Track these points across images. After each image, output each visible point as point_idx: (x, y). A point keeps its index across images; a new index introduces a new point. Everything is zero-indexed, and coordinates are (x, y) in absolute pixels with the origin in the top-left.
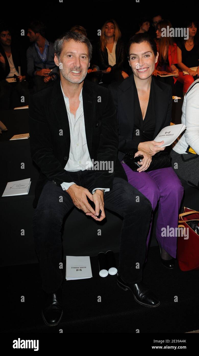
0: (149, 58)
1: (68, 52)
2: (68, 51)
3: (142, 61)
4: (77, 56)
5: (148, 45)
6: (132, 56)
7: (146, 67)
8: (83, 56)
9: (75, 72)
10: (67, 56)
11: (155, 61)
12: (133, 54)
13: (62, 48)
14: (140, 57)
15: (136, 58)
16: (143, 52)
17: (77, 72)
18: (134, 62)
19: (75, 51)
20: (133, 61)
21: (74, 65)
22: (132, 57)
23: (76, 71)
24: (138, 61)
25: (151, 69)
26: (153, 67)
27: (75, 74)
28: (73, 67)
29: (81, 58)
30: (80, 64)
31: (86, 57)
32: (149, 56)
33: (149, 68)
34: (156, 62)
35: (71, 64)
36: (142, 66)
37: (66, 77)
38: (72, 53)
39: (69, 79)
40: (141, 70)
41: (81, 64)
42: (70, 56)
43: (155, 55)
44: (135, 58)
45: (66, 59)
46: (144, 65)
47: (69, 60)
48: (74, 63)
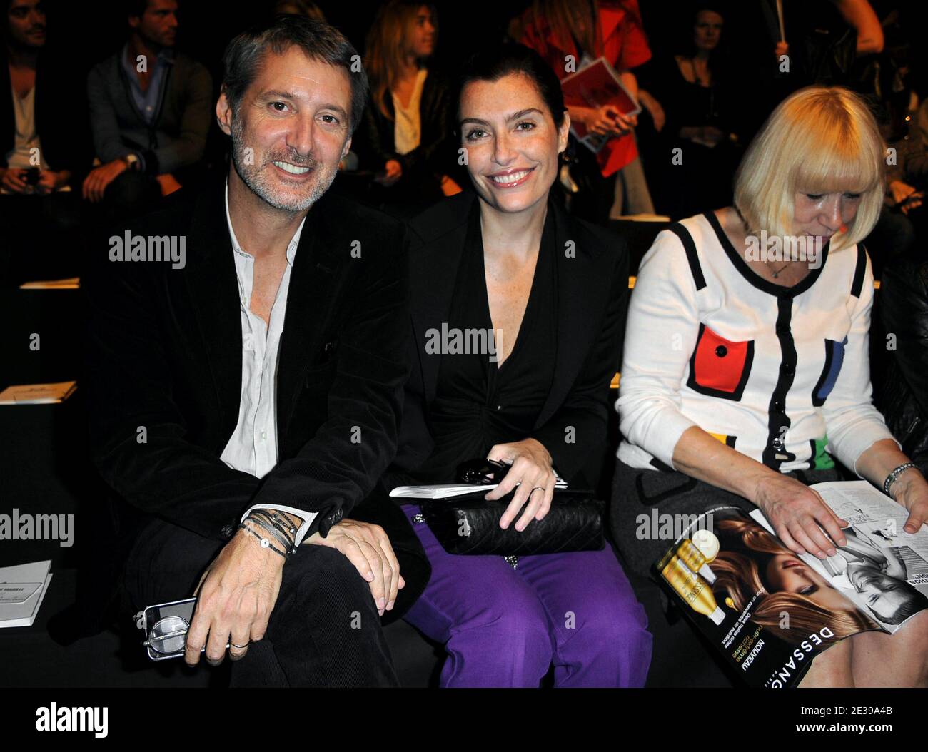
0: (532, 133)
1: (274, 93)
2: (274, 87)
3: (505, 143)
4: (308, 110)
5: (527, 86)
6: (468, 126)
7: (524, 166)
8: (331, 113)
9: (290, 168)
10: (269, 104)
11: (557, 146)
12: (472, 120)
13: (252, 71)
14: (501, 129)
15: (485, 135)
16: (512, 111)
17: (298, 170)
18: (476, 148)
19: (299, 92)
20: (473, 144)
21: (290, 143)
22: (468, 132)
23: (294, 166)
24: (491, 145)
25: (542, 174)
26: (548, 166)
27: (287, 176)
28: (285, 150)
29: (321, 118)
30: (312, 141)
31: (338, 121)
32: (534, 126)
33: (533, 169)
34: (562, 148)
35: (278, 138)
36: (509, 161)
37: (251, 179)
38: (288, 96)
39: (260, 188)
40: (506, 180)
41: (318, 140)
42: (279, 106)
43: (558, 121)
44: (479, 133)
45: (260, 116)
46: (515, 158)
47: (272, 121)
48: (291, 133)
